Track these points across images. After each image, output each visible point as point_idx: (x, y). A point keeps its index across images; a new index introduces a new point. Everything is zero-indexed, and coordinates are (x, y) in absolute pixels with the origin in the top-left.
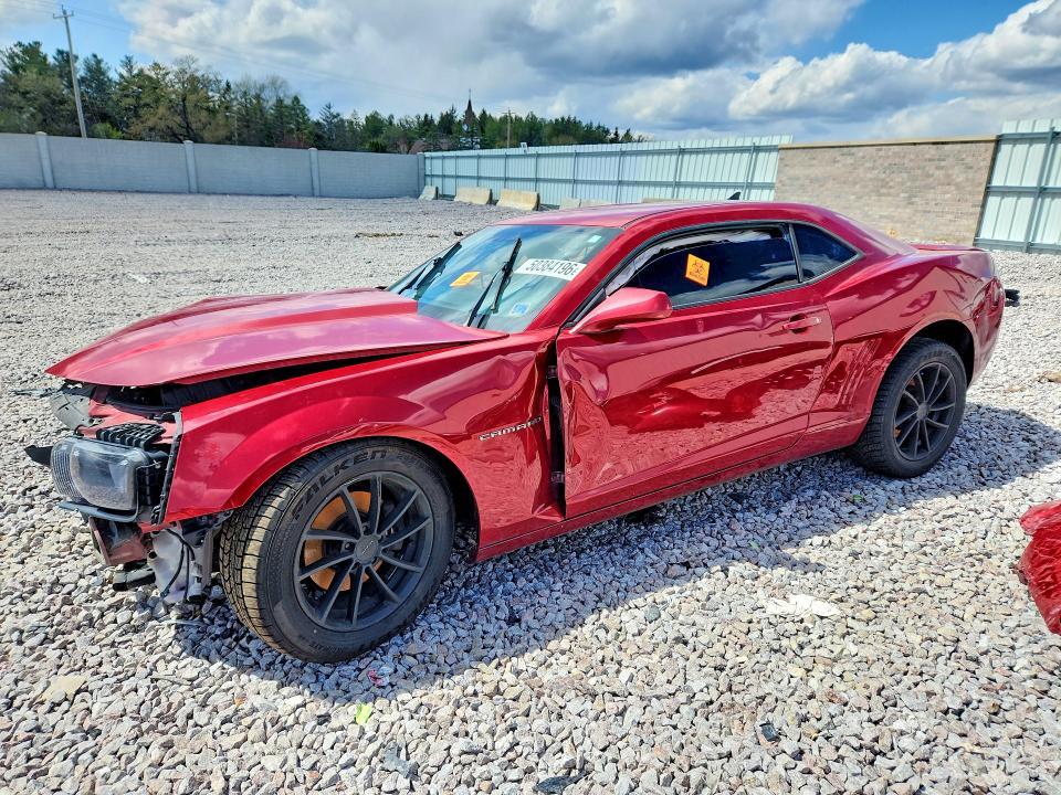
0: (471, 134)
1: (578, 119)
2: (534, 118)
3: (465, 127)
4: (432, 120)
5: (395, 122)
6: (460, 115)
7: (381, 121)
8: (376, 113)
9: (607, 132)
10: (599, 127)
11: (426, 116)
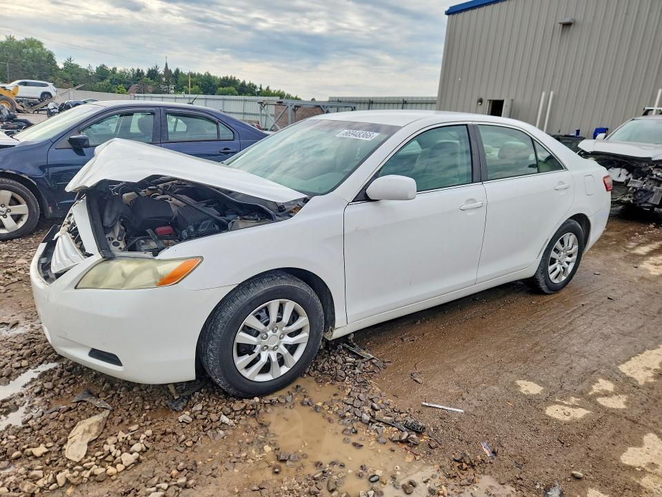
0: (167, 83)
1: (236, 79)
2: (209, 75)
3: (164, 79)
4: (143, 74)
5: (118, 72)
6: (161, 71)
7: (108, 71)
8: (104, 65)
9: (255, 87)
10: (250, 84)
11: (138, 70)
